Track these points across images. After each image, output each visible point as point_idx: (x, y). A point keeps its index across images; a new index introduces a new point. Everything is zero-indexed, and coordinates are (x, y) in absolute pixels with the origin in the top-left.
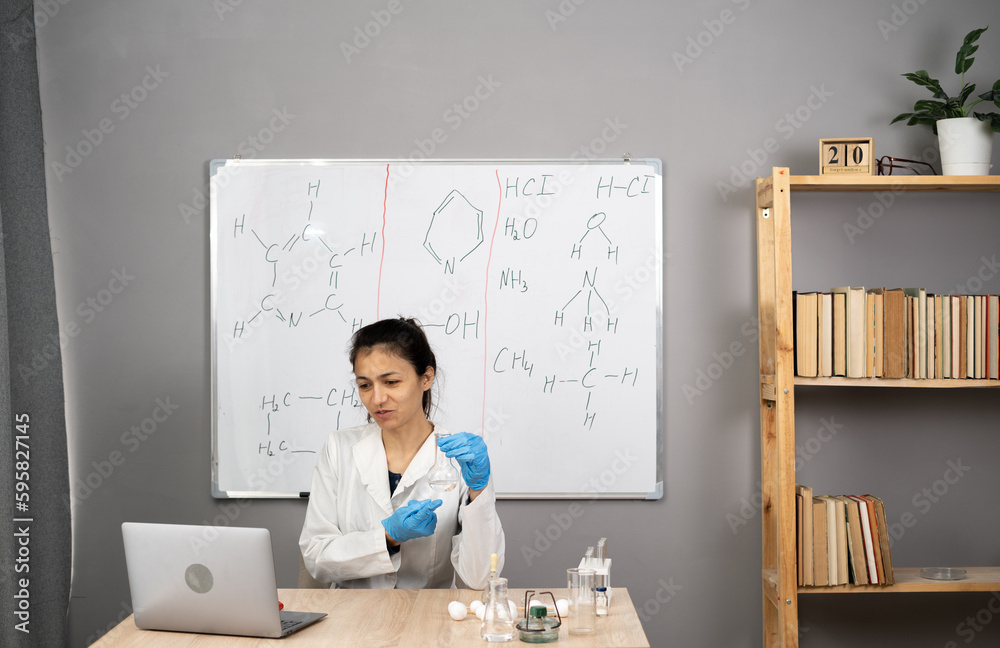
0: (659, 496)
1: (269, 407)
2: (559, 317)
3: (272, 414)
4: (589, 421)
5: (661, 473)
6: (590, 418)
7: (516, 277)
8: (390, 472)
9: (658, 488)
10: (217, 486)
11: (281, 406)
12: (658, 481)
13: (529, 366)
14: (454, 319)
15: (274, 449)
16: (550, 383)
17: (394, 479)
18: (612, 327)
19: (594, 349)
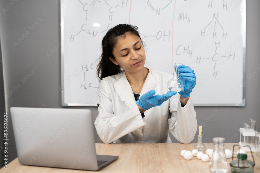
0: (243, 105)
1: (85, 70)
2: (203, 32)
3: (86, 72)
4: (215, 75)
5: (244, 96)
6: (216, 74)
7: (185, 16)
8: (134, 94)
9: (243, 102)
10: (64, 101)
11: (90, 69)
12: (243, 98)
13: (190, 52)
14: (160, 33)
15: (87, 86)
16: (199, 59)
17: (136, 96)
18: (225, 36)
19: (217, 45)
